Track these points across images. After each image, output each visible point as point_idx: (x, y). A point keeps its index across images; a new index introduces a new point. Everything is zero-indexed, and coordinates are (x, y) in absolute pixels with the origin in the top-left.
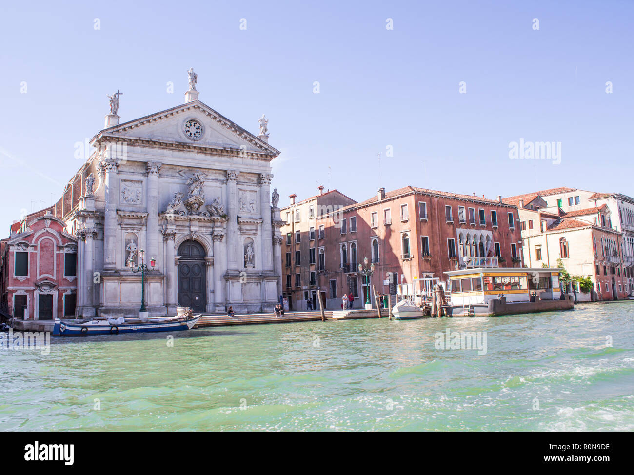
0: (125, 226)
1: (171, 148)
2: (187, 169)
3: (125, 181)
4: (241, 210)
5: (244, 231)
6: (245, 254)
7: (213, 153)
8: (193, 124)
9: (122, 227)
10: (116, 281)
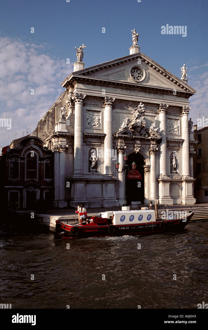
0: (89, 143)
1: (122, 87)
2: (132, 103)
3: (89, 111)
4: (169, 133)
5: (171, 148)
6: (171, 164)
7: (151, 91)
8: (136, 71)
9: (87, 144)
10: (83, 182)
